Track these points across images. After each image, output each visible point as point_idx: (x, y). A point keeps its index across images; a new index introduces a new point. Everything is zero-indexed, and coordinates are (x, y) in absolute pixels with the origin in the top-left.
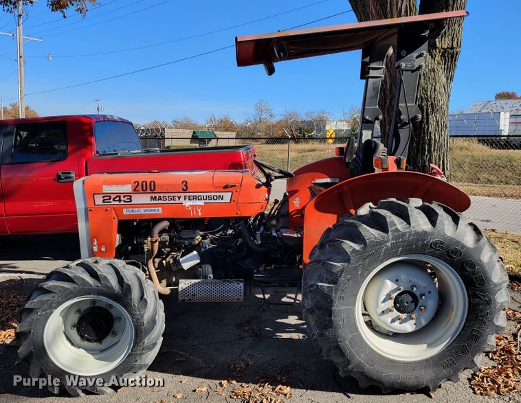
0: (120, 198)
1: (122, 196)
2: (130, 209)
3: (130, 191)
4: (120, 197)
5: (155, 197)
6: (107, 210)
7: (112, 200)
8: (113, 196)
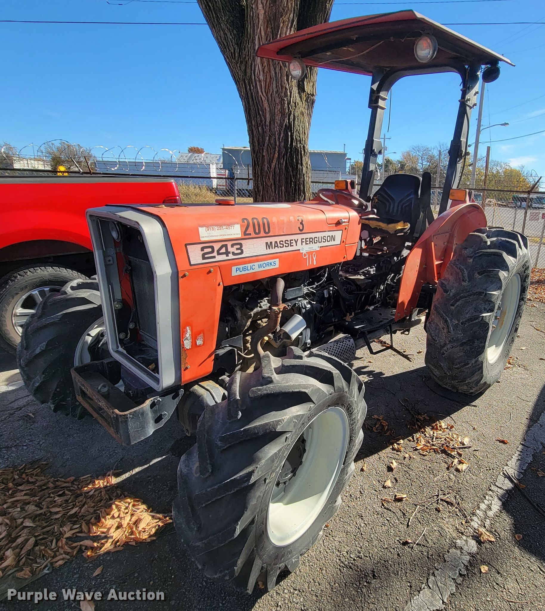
0: (227, 249)
1: (229, 244)
2: (241, 266)
3: (239, 236)
4: (226, 246)
5: (271, 243)
6: (210, 272)
7: (215, 254)
8: (217, 246)
